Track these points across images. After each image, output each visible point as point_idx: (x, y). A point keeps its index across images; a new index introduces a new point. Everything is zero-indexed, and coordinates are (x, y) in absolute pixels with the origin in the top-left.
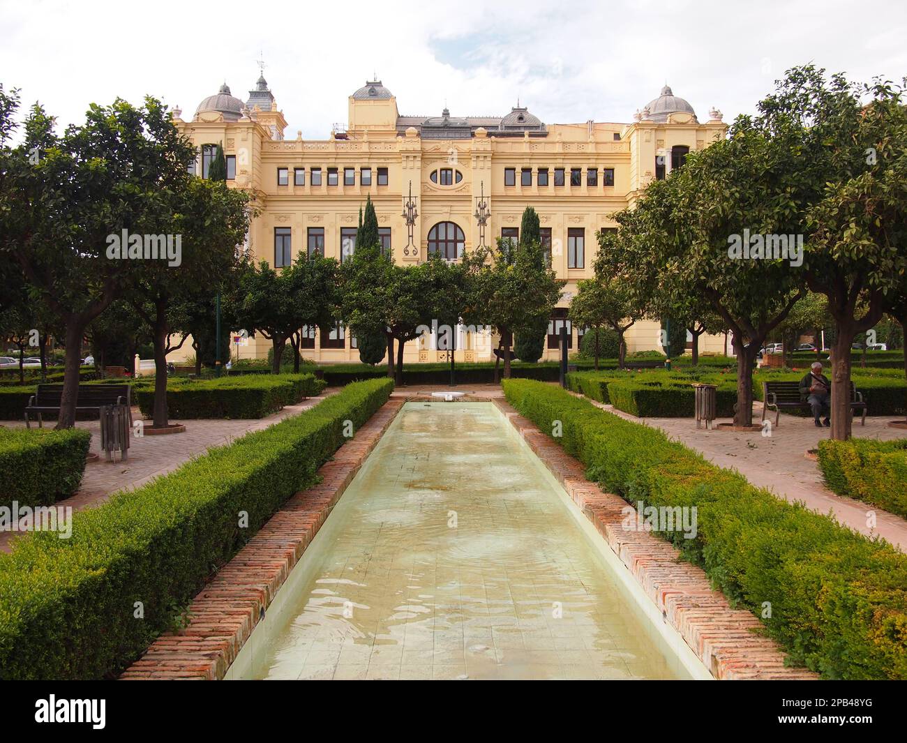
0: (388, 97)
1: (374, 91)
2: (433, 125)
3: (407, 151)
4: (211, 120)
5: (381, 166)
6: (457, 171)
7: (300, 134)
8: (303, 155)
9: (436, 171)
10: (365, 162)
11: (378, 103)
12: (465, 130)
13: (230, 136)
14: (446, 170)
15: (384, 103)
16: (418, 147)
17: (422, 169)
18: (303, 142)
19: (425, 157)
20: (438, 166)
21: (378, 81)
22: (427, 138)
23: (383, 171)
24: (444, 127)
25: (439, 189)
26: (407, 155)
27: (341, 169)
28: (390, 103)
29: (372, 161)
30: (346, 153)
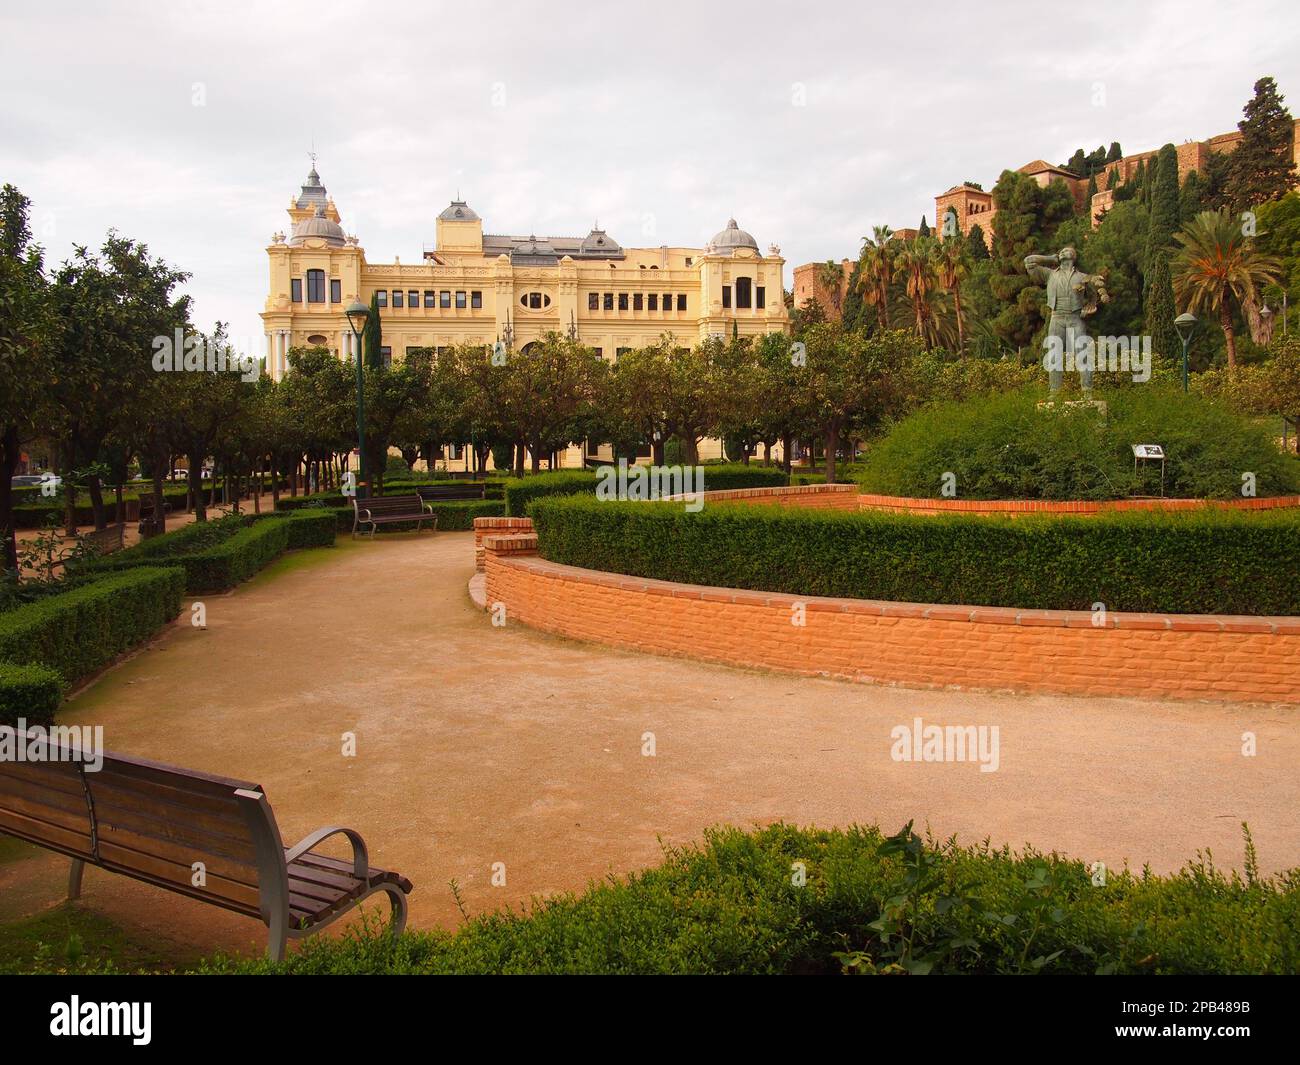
0: (473, 219)
1: (459, 213)
2: (523, 252)
3: (500, 278)
4: (318, 246)
5: (476, 290)
6: (546, 296)
7: (397, 258)
8: (402, 279)
9: (526, 295)
10: (460, 286)
11: (464, 225)
12: (553, 257)
13: (334, 262)
14: (535, 294)
15: (471, 225)
16: (510, 273)
17: (515, 292)
18: (401, 267)
19: (516, 283)
20: (528, 291)
21: (462, 201)
22: (518, 265)
23: (477, 295)
24: (534, 254)
25: (529, 312)
26: (500, 281)
27: (437, 293)
28: (476, 225)
29: (466, 285)
30: (441, 278)
